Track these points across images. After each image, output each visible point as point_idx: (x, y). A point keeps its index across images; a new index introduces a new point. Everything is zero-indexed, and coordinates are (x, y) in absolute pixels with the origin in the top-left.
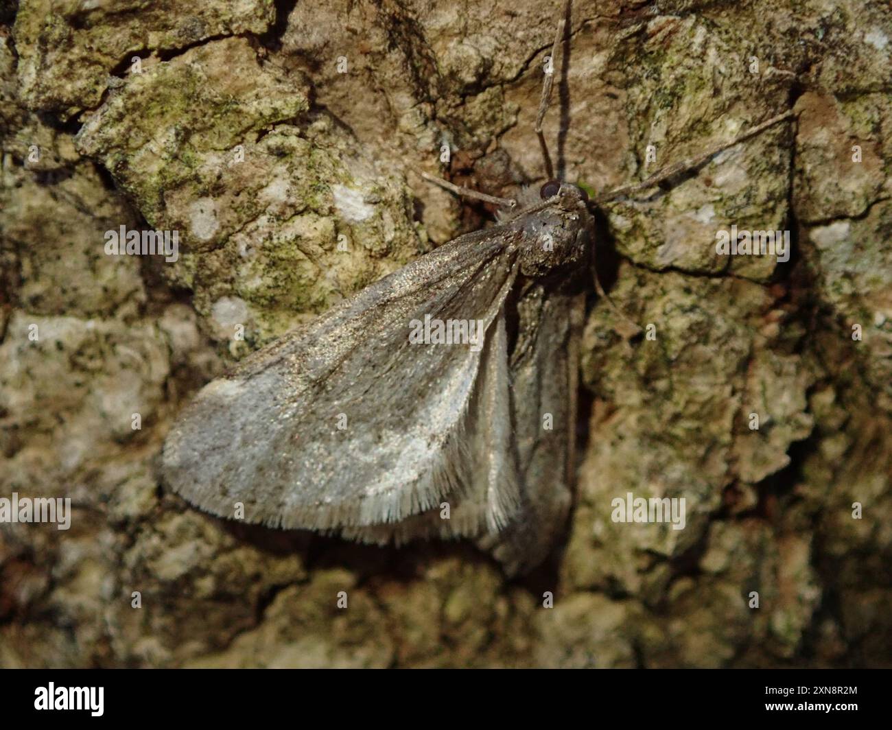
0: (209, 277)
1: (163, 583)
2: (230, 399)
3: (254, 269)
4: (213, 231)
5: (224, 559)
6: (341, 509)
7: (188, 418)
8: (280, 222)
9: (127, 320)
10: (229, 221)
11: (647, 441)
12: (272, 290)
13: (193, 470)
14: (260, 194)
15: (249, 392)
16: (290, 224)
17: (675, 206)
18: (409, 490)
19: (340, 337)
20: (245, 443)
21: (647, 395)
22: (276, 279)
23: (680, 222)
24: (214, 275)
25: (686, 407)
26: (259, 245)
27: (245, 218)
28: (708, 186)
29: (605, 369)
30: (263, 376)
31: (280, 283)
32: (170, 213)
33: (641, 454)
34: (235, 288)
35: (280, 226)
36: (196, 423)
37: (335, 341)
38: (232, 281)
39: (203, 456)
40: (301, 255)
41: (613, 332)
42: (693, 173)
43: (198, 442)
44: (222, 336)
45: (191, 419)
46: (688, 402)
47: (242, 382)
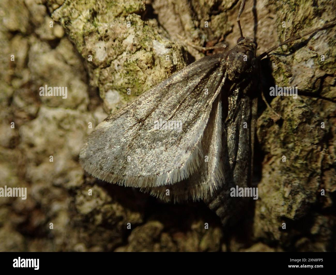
0: (104, 80)
1: (82, 215)
2: (106, 129)
3: (121, 75)
4: (105, 58)
5: (107, 206)
6: (149, 179)
7: (90, 138)
8: (131, 54)
9: (82, 112)
10: (111, 54)
11: (284, 171)
12: (127, 85)
13: (90, 159)
14: (123, 42)
15: (114, 126)
16: (135, 55)
17: (296, 60)
18: (177, 171)
19: (150, 101)
20: (110, 147)
21: (284, 150)
22: (129, 79)
23: (299, 68)
24: (106, 79)
25: (300, 153)
26: (122, 64)
27: (117, 53)
28: (311, 50)
29: (266, 138)
30: (120, 118)
31: (130, 82)
32: (87, 47)
33: (282, 176)
34: (114, 85)
35: (131, 55)
36: (93, 140)
37: (148, 102)
38: (112, 82)
39: (94, 153)
40: (139, 69)
41: (270, 119)
42: (304, 44)
43: (93, 147)
44: (109, 108)
45: (91, 138)
46: (302, 151)
47: (111, 122)
